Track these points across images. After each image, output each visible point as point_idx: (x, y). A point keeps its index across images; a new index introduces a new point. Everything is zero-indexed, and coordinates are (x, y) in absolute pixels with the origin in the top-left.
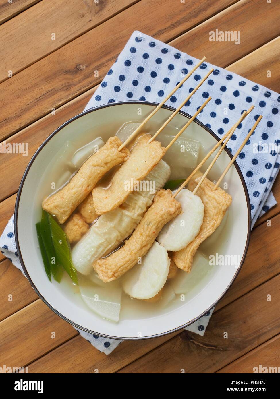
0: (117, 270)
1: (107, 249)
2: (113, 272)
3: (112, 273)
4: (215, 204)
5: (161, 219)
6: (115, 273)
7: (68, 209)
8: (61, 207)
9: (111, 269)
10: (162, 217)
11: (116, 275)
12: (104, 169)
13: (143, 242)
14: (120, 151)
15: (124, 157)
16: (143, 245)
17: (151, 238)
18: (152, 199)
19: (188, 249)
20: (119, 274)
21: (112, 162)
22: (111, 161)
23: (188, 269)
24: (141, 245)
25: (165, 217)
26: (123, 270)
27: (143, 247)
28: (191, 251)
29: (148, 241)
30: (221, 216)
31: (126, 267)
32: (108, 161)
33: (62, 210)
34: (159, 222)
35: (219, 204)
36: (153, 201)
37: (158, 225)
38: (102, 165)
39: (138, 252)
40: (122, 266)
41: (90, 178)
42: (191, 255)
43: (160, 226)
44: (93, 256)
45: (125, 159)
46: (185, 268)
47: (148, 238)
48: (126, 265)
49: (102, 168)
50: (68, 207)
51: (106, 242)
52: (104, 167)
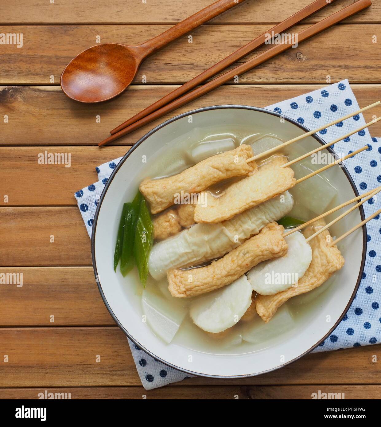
0: (191, 288)
1: (189, 262)
2: (186, 289)
3: (184, 289)
4: (325, 262)
5: (260, 253)
6: (187, 290)
7: (165, 201)
8: (159, 196)
9: (184, 284)
10: (262, 252)
11: (188, 293)
12: (223, 175)
13: (231, 270)
14: (248, 163)
15: (249, 171)
16: (230, 274)
17: (241, 270)
18: (260, 229)
19: (275, 298)
20: (191, 294)
21: (234, 171)
22: (234, 169)
23: (267, 319)
24: (228, 272)
25: (265, 253)
26: (197, 291)
27: (229, 275)
28: (278, 301)
29: (237, 271)
30: (325, 277)
31: (202, 290)
32: (230, 168)
33: (159, 200)
34: (257, 256)
35: (329, 263)
36: (260, 231)
37: (254, 259)
38: (222, 169)
39: (222, 278)
40: (199, 286)
41: (204, 178)
42: (276, 305)
43: (257, 261)
44: (171, 262)
45: (250, 174)
46: (264, 316)
47: (239, 269)
48: (202, 287)
49: (221, 173)
50: (167, 200)
51: (192, 254)
52: (223, 173)
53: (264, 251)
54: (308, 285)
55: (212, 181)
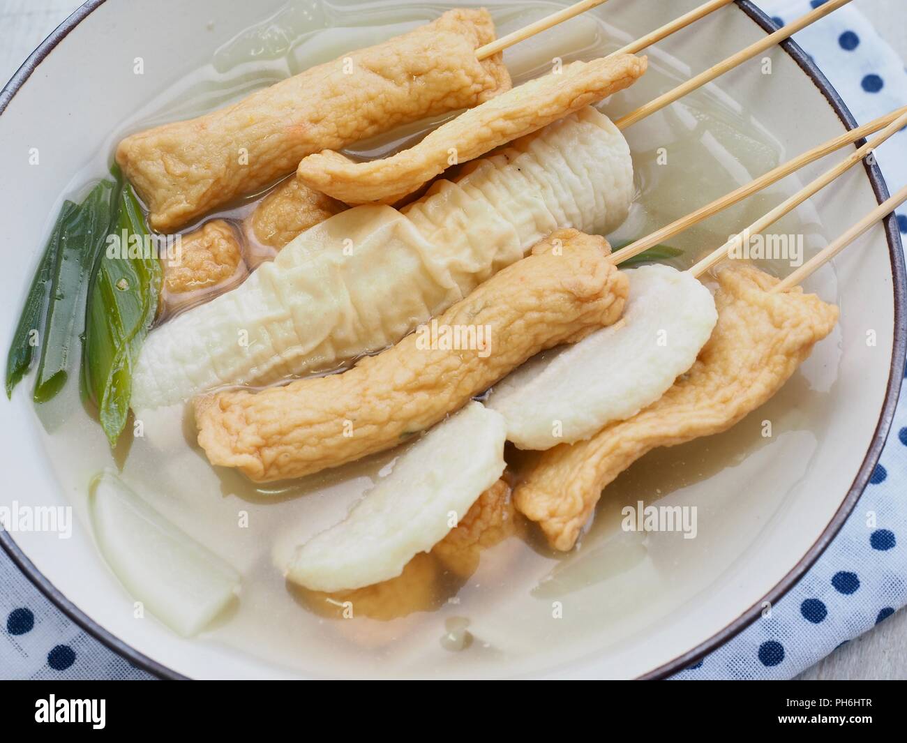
0: (282, 433)
2: (263, 438)
3: (257, 440)
4: (765, 327)
5: (533, 301)
6: (267, 442)
7: (202, 172)
8: (182, 158)
9: (257, 422)
10: (540, 295)
11: (269, 454)
12: (398, 93)
13: (427, 366)
14: (482, 60)
15: (486, 88)
16: (423, 379)
17: (465, 367)
19: (594, 445)
20: (282, 459)
21: (435, 74)
22: (435, 68)
24: (418, 374)
25: (551, 299)
26: (302, 443)
27: (423, 388)
28: (603, 450)
29: (448, 370)
31: (321, 437)
32: (423, 65)
33: (179, 169)
34: (522, 313)
35: (778, 326)
36: (528, 253)
37: (509, 325)
38: (396, 70)
39: (394, 394)
40: (310, 424)
41: (336, 95)
42: (597, 467)
43: (523, 340)
46: (552, 515)
47: (454, 361)
48: (322, 429)
49: (390, 87)
50: (208, 167)
51: (289, 324)
52: (399, 84)
53: (547, 293)
54: (711, 407)
55: (359, 112)
